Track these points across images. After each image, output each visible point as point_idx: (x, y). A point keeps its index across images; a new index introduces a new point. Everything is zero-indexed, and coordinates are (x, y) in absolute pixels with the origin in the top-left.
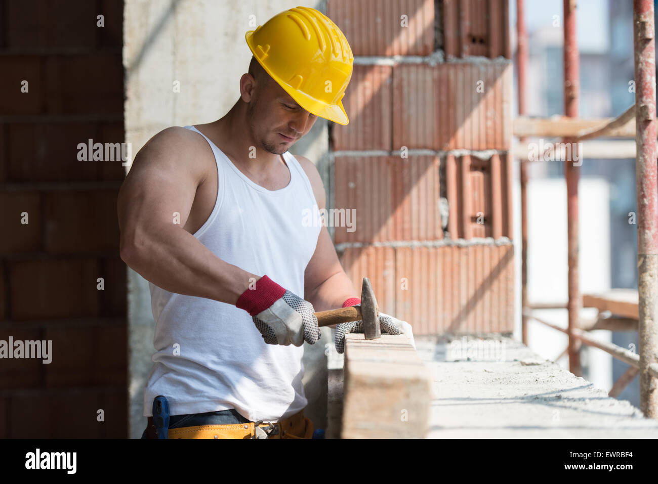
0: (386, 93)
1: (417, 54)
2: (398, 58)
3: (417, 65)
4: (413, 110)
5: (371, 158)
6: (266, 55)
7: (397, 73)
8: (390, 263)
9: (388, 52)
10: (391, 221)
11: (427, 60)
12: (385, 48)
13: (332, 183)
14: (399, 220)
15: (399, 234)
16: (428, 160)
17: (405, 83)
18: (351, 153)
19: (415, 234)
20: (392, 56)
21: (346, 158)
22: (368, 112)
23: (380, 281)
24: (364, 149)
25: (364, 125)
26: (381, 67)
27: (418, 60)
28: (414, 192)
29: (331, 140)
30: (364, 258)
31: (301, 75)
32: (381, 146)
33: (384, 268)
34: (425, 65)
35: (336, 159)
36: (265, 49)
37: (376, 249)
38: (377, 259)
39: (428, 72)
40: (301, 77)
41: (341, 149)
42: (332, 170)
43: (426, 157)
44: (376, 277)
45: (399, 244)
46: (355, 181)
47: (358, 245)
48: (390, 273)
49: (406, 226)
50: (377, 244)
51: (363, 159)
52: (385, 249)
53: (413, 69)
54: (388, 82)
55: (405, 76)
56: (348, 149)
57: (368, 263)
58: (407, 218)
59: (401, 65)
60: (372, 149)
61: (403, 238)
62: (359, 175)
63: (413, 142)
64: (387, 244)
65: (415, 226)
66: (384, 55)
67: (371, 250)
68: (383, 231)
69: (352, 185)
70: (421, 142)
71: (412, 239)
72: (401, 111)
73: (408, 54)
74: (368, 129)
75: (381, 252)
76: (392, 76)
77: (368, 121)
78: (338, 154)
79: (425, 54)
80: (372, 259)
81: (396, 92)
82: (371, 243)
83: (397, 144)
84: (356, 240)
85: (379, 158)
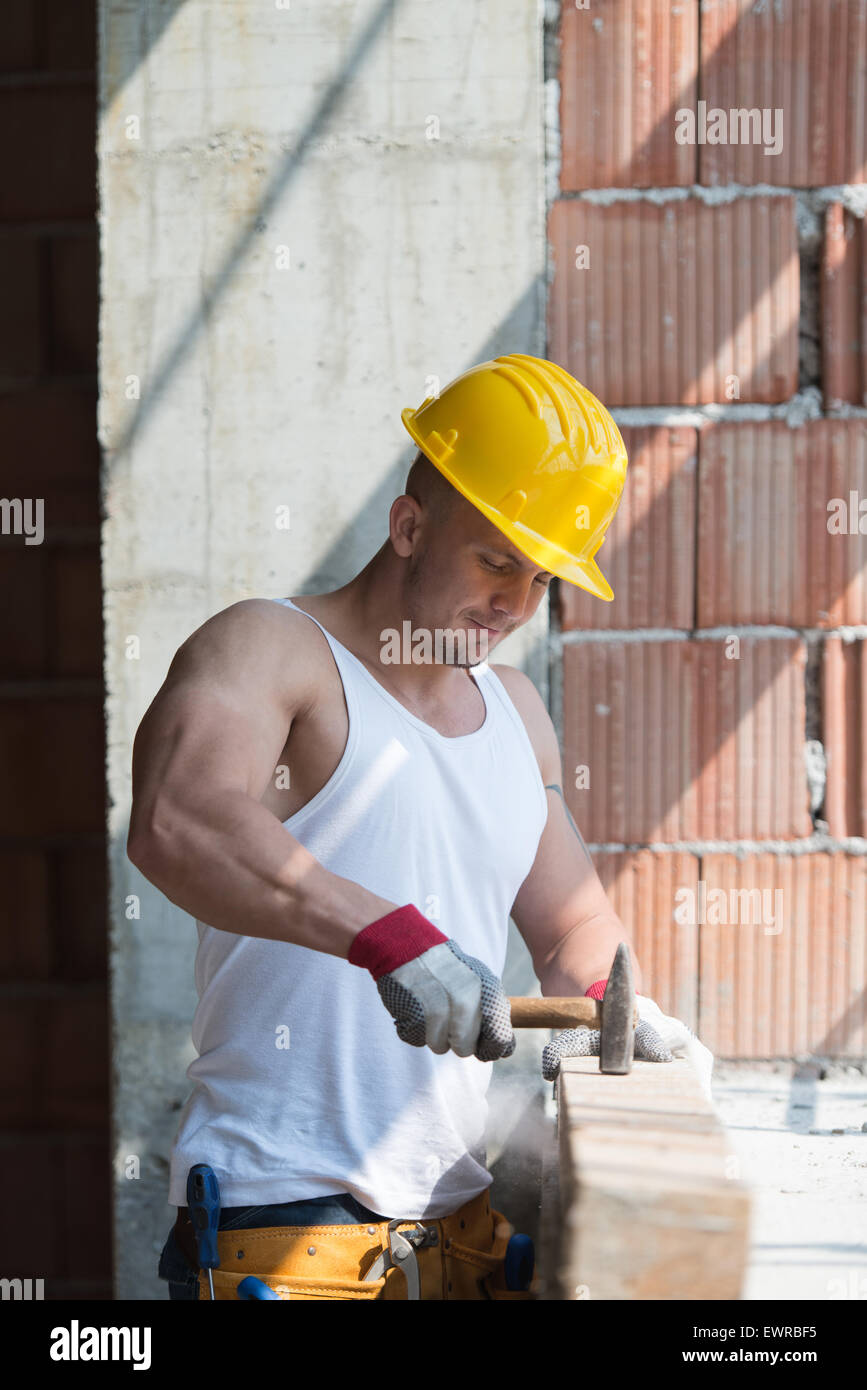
0: (683, 492)
1: (758, 400)
2: (714, 410)
3: (758, 426)
4: (746, 534)
5: (647, 645)
6: (450, 450)
7: (709, 444)
9: (692, 397)
10: (691, 795)
11: (781, 411)
12: (682, 389)
13: (558, 706)
14: (711, 792)
15: (710, 822)
16: (779, 652)
17: (729, 470)
18: (600, 636)
19: (746, 824)
20: (699, 405)
21: (590, 646)
22: (642, 538)
23: (665, 932)
24: (632, 627)
25: (632, 571)
26: (672, 430)
27: (762, 413)
28: (746, 726)
29: (556, 606)
30: (628, 877)
32: (670, 620)
33: (674, 903)
34: (777, 425)
35: (565, 647)
36: (448, 438)
37: (656, 857)
38: (657, 881)
39: (784, 440)
40: (524, 496)
41: (580, 625)
42: (558, 675)
43: (774, 643)
44: (656, 924)
45: (710, 846)
46: (610, 699)
47: (614, 848)
49: (727, 805)
50: (658, 846)
51: (629, 648)
52: (676, 857)
53: (749, 435)
54: (690, 467)
55: (728, 452)
56: (594, 626)
57: (637, 889)
58: (728, 787)
59: (721, 426)
60: (650, 626)
61: (719, 834)
62: (620, 686)
63: (746, 608)
64: (681, 846)
65: (747, 804)
66: (680, 405)
67: (646, 860)
68: (674, 817)
69: (602, 710)
70: (764, 609)
71: (738, 836)
72: (720, 534)
74: (641, 579)
75: (667, 862)
76: (698, 452)
77: (643, 560)
78: (570, 637)
79: (778, 399)
80: (648, 881)
81: (707, 490)
82: (644, 845)
83: (708, 612)
84: (611, 838)
85: (665, 645)
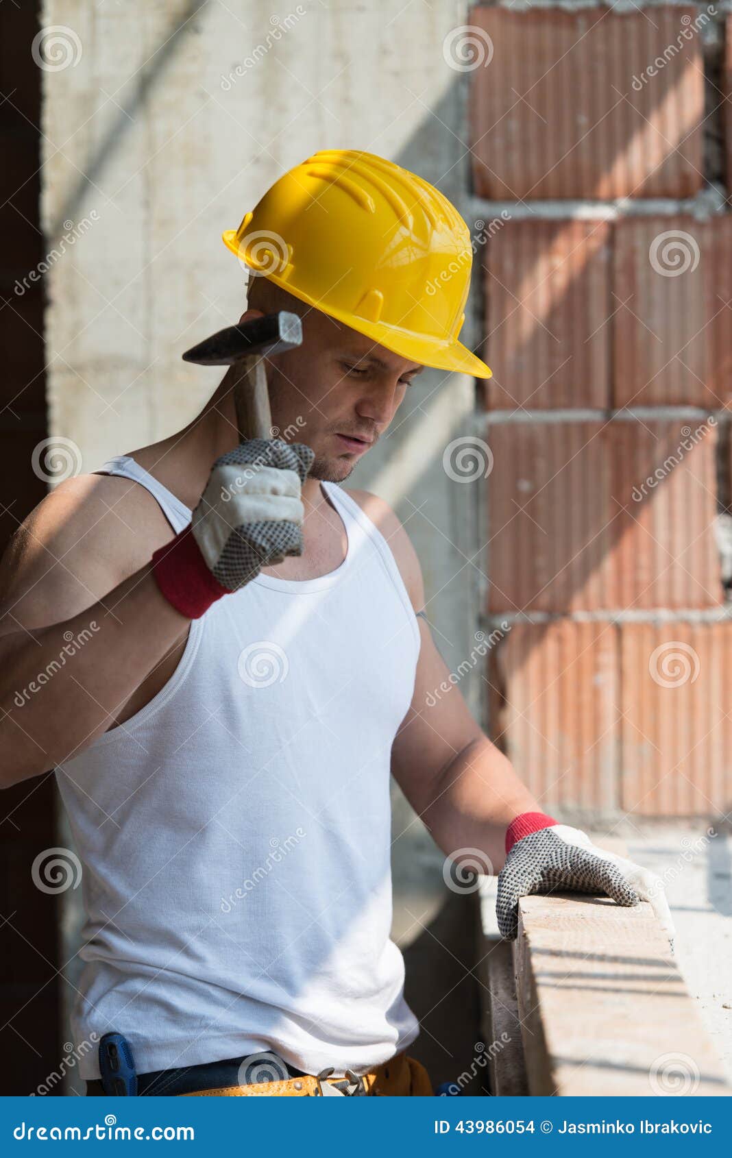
0: (597, 280)
1: (666, 194)
2: (624, 203)
3: (666, 219)
4: (657, 320)
5: (566, 426)
7: (622, 236)
8: (608, 658)
9: (604, 189)
10: (609, 565)
11: (688, 206)
12: (595, 180)
14: (627, 565)
15: (627, 592)
17: (640, 260)
18: (524, 416)
19: (662, 594)
20: (611, 200)
21: (513, 426)
22: (560, 323)
23: (587, 697)
24: (552, 406)
25: (552, 353)
26: (587, 223)
27: (669, 207)
28: (660, 500)
29: (481, 389)
30: (551, 645)
31: (381, 291)
32: (587, 401)
33: (596, 668)
34: (684, 218)
35: (491, 427)
37: (579, 627)
38: (579, 650)
39: (691, 232)
40: (380, 295)
41: (504, 405)
43: (685, 423)
44: (579, 689)
45: (629, 616)
46: (532, 474)
47: (537, 617)
48: (607, 678)
49: (644, 576)
50: (580, 615)
51: (549, 427)
52: (596, 627)
53: (657, 228)
54: (603, 257)
55: (638, 245)
56: (517, 406)
57: (561, 657)
58: (644, 559)
59: (629, 220)
60: (569, 406)
61: (637, 605)
62: (541, 464)
63: (658, 391)
64: (602, 616)
65: (662, 574)
66: (594, 199)
67: (568, 629)
68: (593, 586)
69: (525, 486)
70: (675, 391)
71: (655, 605)
72: (633, 322)
73: (646, 194)
74: (559, 362)
75: (587, 633)
76: (611, 241)
77: (560, 343)
78: (495, 417)
79: (684, 194)
80: (570, 648)
81: (621, 280)
82: (566, 613)
83: (623, 392)
84: (534, 607)
85: (584, 427)
